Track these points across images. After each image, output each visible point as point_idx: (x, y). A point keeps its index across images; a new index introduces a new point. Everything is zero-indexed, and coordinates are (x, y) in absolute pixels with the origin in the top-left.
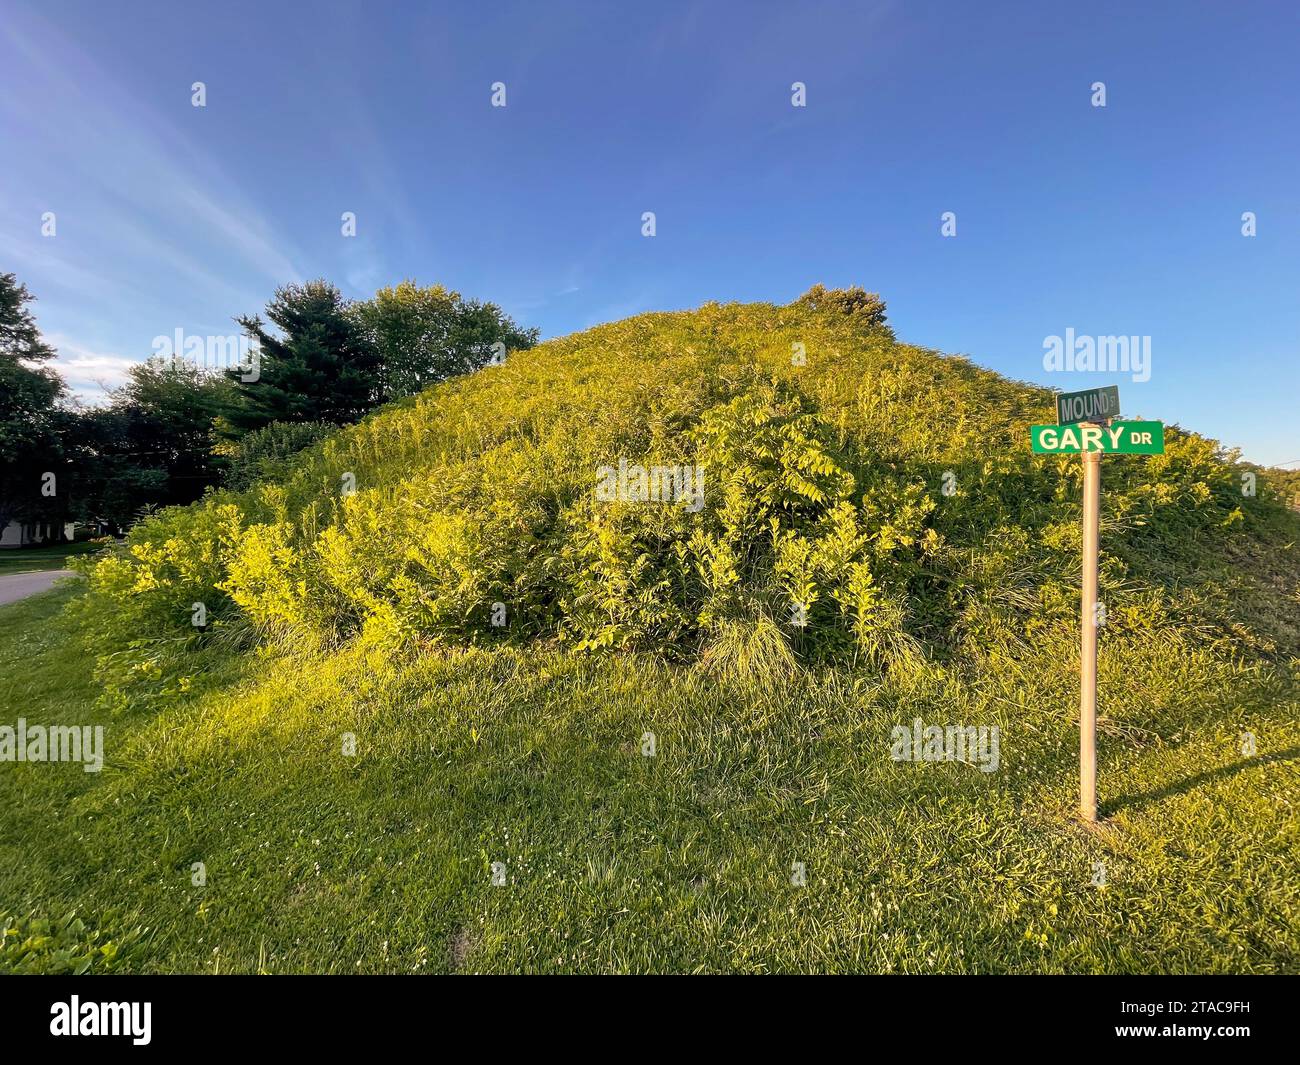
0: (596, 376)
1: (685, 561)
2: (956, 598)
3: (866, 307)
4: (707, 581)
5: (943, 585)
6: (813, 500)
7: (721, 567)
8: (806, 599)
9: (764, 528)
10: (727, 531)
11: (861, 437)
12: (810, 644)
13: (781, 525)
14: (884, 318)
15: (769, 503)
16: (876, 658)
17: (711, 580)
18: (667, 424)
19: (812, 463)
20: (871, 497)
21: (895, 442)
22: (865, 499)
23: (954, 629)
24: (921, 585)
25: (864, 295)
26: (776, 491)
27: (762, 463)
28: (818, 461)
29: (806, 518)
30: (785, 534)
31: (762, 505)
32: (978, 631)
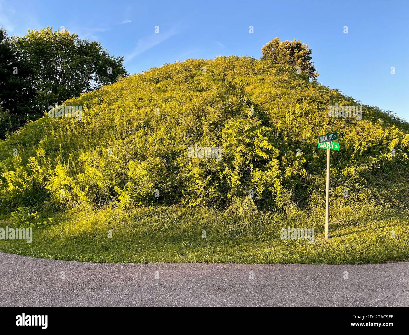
0: (172, 98)
1: (222, 178)
2: (310, 191)
3: (302, 52)
4: (230, 185)
5: (307, 187)
6: (265, 158)
7: (235, 179)
8: (261, 190)
9: (248, 167)
10: (235, 168)
11: (286, 133)
12: (262, 204)
13: (254, 167)
14: (311, 58)
15: (250, 159)
16: (282, 208)
17: (231, 184)
18: (210, 126)
19: (265, 145)
20: (285, 157)
21: (299, 135)
22: (283, 158)
23: (308, 200)
24: (300, 187)
25: (300, 45)
26: (252, 155)
27: (247, 144)
28: (267, 144)
29: (262, 164)
30: (255, 170)
31: (247, 160)
32: (314, 201)
